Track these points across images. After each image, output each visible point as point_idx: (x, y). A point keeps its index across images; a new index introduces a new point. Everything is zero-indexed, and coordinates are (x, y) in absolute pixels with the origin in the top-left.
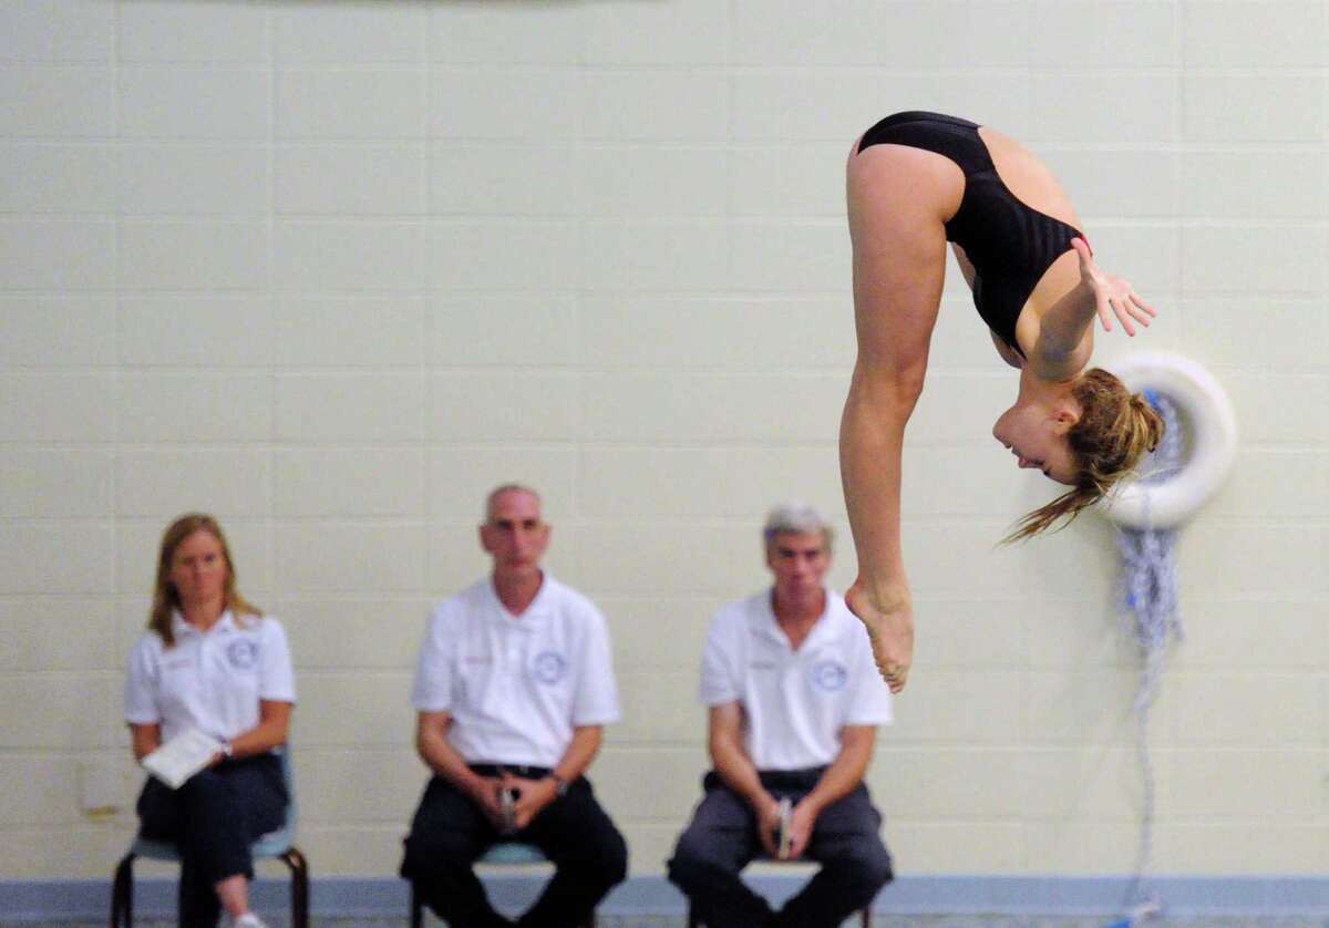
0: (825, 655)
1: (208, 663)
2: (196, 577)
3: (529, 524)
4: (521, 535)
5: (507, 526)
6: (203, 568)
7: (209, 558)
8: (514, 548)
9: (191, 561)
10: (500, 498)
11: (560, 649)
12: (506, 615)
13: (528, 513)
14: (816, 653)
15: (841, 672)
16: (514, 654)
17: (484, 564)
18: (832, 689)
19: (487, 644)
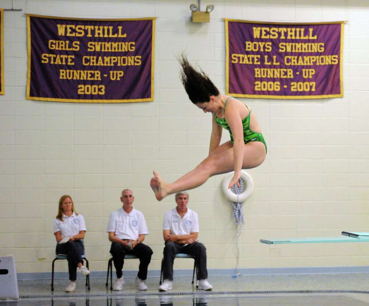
0: (187, 219)
1: (69, 222)
2: (68, 206)
3: (130, 196)
4: (129, 198)
5: (126, 196)
6: (69, 205)
7: (70, 203)
8: (128, 200)
9: (66, 203)
10: (124, 192)
11: (137, 220)
12: (126, 213)
13: (130, 194)
14: (186, 218)
15: (190, 222)
16: (128, 221)
17: (122, 204)
18: (189, 225)
19: (123, 219)
